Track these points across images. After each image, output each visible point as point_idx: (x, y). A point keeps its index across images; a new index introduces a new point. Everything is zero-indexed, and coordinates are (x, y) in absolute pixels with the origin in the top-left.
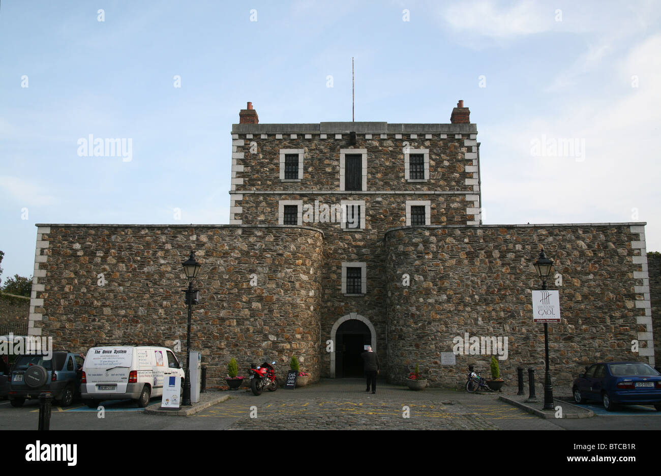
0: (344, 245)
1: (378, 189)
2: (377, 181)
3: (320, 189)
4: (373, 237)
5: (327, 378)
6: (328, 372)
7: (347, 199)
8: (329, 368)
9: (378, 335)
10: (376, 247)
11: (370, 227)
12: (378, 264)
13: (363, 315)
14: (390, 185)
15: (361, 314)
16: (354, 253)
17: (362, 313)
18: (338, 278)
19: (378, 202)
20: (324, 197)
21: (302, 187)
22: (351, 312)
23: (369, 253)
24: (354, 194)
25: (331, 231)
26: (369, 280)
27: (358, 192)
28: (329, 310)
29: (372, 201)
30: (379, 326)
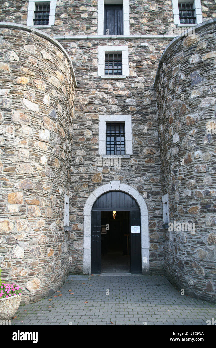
0: (102, 95)
1: (143, 34)
2: (142, 26)
3: (74, 34)
4: (139, 85)
5: (78, 274)
6: (80, 266)
7: (105, 44)
8: (82, 261)
9: (151, 212)
10: (144, 97)
11: (135, 74)
12: (147, 117)
13: (129, 184)
14: (156, 30)
15: (125, 183)
16: (116, 104)
17: (128, 182)
18: (93, 135)
19: (145, 48)
20: (78, 42)
21: (53, 33)
22: (112, 180)
23: (134, 103)
24: (114, 39)
25: (86, 79)
26: (137, 137)
27: (119, 36)
28: (81, 177)
29: (137, 46)
30: (151, 199)
